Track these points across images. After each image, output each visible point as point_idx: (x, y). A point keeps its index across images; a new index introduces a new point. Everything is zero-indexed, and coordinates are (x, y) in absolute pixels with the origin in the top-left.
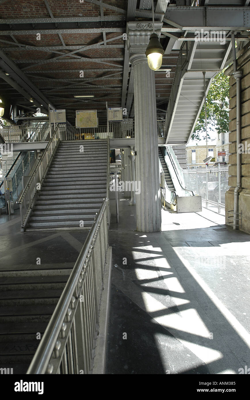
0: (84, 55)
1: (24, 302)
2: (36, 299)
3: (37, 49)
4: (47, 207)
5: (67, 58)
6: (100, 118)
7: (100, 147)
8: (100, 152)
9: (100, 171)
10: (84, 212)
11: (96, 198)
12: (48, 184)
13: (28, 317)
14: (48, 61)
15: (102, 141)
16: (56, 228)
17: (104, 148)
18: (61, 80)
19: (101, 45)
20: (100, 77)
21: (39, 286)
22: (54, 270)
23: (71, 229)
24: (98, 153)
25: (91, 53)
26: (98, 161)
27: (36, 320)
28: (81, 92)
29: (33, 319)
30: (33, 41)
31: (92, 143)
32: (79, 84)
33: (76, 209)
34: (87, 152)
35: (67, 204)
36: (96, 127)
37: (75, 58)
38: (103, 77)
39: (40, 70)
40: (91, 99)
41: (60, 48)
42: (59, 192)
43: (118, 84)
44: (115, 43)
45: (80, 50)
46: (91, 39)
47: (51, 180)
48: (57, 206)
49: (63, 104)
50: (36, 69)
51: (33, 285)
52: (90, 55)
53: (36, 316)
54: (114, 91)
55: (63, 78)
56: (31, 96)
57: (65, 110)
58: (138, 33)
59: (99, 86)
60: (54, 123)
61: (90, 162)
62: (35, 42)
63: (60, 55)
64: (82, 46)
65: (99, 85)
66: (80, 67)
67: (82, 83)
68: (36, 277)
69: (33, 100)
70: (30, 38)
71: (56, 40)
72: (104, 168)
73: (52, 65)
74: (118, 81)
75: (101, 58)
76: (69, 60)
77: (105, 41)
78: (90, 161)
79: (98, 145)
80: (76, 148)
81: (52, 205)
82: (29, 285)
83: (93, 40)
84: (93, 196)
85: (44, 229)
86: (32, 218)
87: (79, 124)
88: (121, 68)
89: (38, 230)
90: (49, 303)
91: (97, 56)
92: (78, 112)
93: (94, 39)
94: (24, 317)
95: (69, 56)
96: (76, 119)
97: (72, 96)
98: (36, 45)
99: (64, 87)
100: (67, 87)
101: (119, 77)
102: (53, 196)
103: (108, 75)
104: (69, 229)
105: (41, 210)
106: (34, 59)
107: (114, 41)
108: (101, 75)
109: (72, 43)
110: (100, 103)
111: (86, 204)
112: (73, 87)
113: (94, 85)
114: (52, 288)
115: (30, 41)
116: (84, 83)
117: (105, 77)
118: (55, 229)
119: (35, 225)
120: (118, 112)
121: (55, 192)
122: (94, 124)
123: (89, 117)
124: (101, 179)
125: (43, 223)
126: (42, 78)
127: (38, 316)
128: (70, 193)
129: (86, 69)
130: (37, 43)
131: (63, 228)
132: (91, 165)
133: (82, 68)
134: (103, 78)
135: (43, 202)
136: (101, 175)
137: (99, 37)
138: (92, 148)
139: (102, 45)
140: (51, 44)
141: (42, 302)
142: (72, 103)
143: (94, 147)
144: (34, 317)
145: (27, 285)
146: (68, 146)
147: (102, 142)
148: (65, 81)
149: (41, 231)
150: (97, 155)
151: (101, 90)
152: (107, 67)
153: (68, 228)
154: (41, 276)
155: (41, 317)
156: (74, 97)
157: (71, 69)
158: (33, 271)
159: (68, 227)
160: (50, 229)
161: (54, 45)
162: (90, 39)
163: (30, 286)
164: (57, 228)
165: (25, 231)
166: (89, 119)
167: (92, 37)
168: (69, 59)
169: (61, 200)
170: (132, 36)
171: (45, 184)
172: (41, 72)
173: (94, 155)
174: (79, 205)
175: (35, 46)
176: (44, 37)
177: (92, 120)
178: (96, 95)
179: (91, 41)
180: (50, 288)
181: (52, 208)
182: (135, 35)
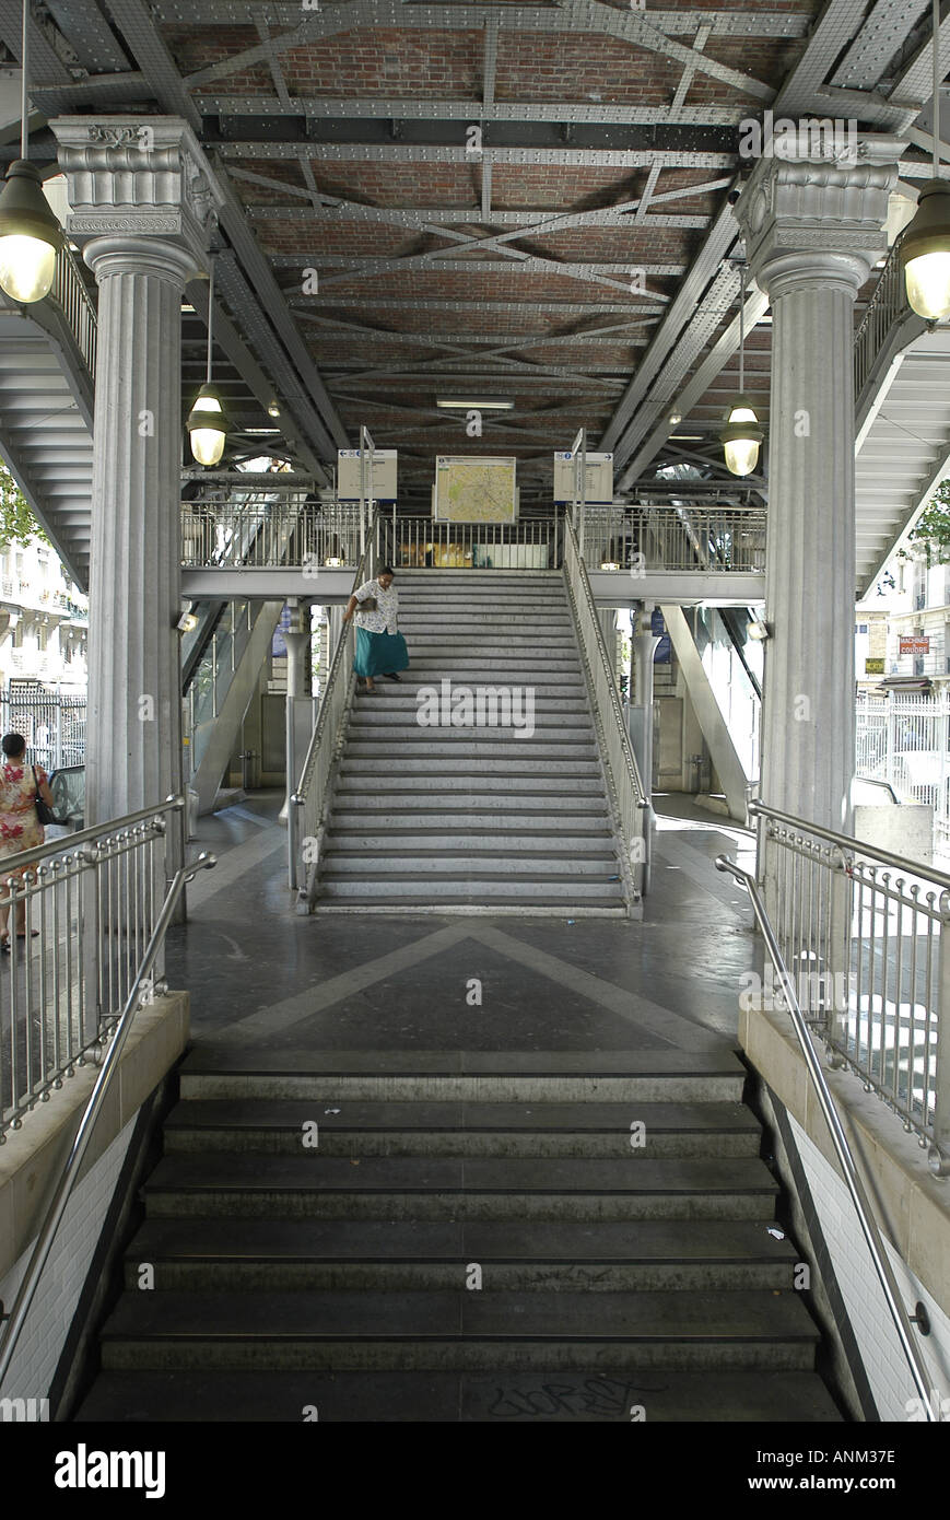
0: (540, 247)
1: (485, 1204)
2: (533, 1197)
3: (379, 215)
4: (382, 821)
5: (474, 255)
6: (526, 488)
7: (538, 600)
8: (544, 620)
9: (560, 691)
10: (528, 848)
11: (569, 796)
12: (364, 732)
13: (518, 1269)
14: (399, 264)
15: (540, 577)
16: (434, 905)
17: (555, 605)
18: (415, 337)
19: (624, 213)
20: (565, 335)
21: (526, 1142)
22: (569, 1080)
23: (491, 913)
24: (533, 619)
25: (567, 242)
26: (542, 653)
27: (553, 1283)
28: (469, 386)
29: (540, 1277)
30: (372, 184)
31: (505, 581)
32: (477, 355)
33: (497, 835)
34: (492, 614)
35: (459, 814)
36: (507, 522)
37: (501, 258)
38: (579, 335)
39: (354, 297)
40: (493, 416)
41: (469, 216)
42: (417, 765)
43: (622, 363)
44: (676, 208)
45: (536, 229)
46: (591, 189)
47: (373, 716)
48: (419, 817)
49: (383, 428)
50: (337, 291)
51: (501, 1137)
52: (565, 248)
53: (555, 1268)
54: (595, 389)
55: (422, 333)
56: (279, 394)
57: (396, 451)
58: (814, 177)
59: (546, 369)
60: (359, 500)
61: (511, 655)
62: (375, 190)
63: (449, 243)
64: (550, 215)
65: (550, 363)
66: (504, 294)
67: (487, 355)
68: (496, 1106)
69: (280, 410)
70: (362, 173)
71: (456, 188)
72: (571, 681)
73: (400, 282)
74: (623, 352)
75: (601, 262)
76: (479, 266)
77: (648, 198)
78: (511, 652)
79: (526, 590)
80: (444, 597)
81: (402, 814)
82: (487, 1137)
83: (598, 195)
84: (552, 787)
85: (388, 909)
86: (329, 860)
87: (443, 509)
88: (660, 303)
89: (363, 910)
90: (583, 1213)
91: (588, 253)
92: (446, 462)
93: (604, 189)
94: (505, 1268)
95: (483, 250)
96: (436, 488)
97: (431, 401)
98: (379, 201)
99: (415, 367)
100: (424, 366)
101: (635, 338)
102: (396, 780)
103: (600, 328)
104: (485, 913)
105: (354, 832)
106: (349, 254)
107: (675, 202)
108: (570, 329)
109: (513, 202)
110: (524, 432)
111: (532, 818)
112: (450, 367)
113: (531, 363)
114: (575, 1154)
115: (359, 187)
116: (499, 355)
117: (586, 334)
118: (431, 908)
119: (344, 888)
120: (595, 470)
121: (399, 765)
122: (503, 510)
123: (486, 483)
124: (568, 722)
125: (381, 884)
126: (347, 325)
127: (563, 1268)
128: (458, 769)
129: (528, 301)
130: (384, 194)
131: (462, 907)
132: (516, 668)
133: (511, 297)
134: (578, 339)
135: (358, 801)
136: (564, 708)
137: (624, 184)
138: (505, 599)
139: (628, 215)
140: (435, 201)
141: (555, 1207)
142: (416, 428)
143: (514, 599)
144: (545, 1269)
145: (477, 1136)
146: (415, 589)
147: (540, 582)
148: (431, 341)
149: (375, 914)
150: (531, 630)
151: (548, 384)
152: (610, 297)
153: (481, 908)
154: (517, 1104)
155: (574, 1274)
156: (436, 405)
157: (468, 299)
158: (485, 1081)
159: (481, 904)
160: (412, 908)
161: (446, 206)
162: (586, 189)
163: (489, 1142)
164: (437, 908)
165: (312, 912)
166: (484, 493)
167: (596, 184)
168: (483, 260)
169: (430, 797)
170: (787, 186)
171: (354, 732)
172: (354, 303)
173: (521, 627)
174: (504, 818)
175: (372, 204)
176: (415, 175)
177: (496, 496)
178: (521, 403)
179: (589, 195)
180: (569, 1151)
181: (401, 826)
182: (799, 184)
